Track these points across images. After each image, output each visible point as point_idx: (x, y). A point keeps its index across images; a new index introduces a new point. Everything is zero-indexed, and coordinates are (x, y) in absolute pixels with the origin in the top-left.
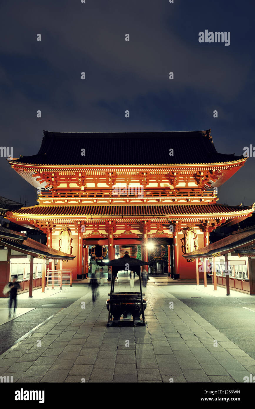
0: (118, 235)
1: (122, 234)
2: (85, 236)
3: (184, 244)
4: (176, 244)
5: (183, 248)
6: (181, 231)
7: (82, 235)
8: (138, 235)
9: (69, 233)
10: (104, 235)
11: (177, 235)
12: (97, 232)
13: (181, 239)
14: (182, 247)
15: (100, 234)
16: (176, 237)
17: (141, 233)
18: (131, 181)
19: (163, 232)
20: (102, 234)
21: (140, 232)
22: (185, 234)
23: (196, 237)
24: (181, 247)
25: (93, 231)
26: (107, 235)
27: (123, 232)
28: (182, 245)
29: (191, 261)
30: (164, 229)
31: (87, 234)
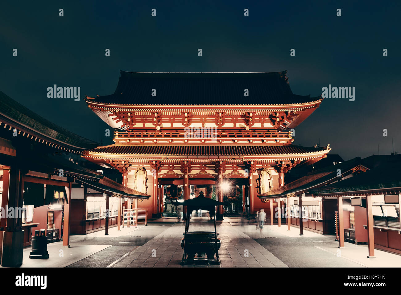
0: (194, 175)
2: (160, 176)
4: (251, 185)
6: (256, 172)
7: (157, 175)
8: (213, 175)
9: (145, 173)
10: (180, 175)
11: (252, 175)
12: (172, 172)
15: (175, 174)
16: (251, 178)
18: (207, 121)
19: (238, 172)
21: (216, 172)
22: (260, 175)
23: (271, 178)
24: (256, 188)
25: (168, 171)
27: (198, 172)
29: (266, 202)
31: (162, 174)
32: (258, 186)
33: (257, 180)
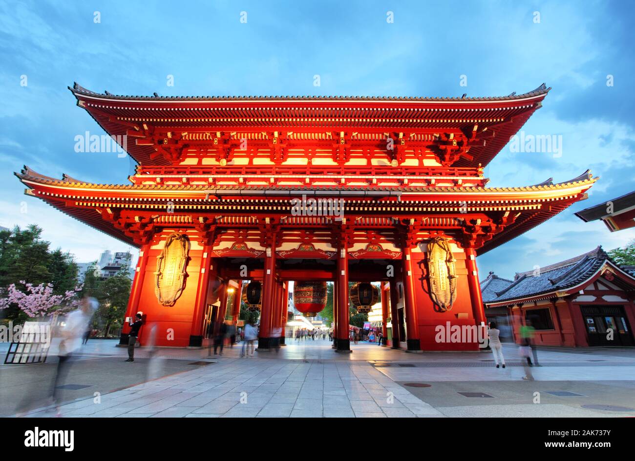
0: (287, 252)
1: (294, 250)
2: (216, 253)
3: (425, 273)
4: (409, 272)
5: (425, 281)
6: (418, 246)
7: (210, 251)
8: (326, 252)
9: (184, 246)
10: (257, 251)
11: (409, 252)
12: (242, 245)
13: (418, 263)
14: (422, 279)
15: (248, 249)
16: (408, 257)
17: (334, 250)
18: (317, 154)
19: (381, 247)
20: (253, 250)
21: (333, 246)
22: (427, 253)
23: (451, 257)
24: (419, 279)
25: (234, 242)
26: (262, 251)
27: (295, 245)
28: (422, 275)
29: (444, 310)
30: (383, 242)
31: (222, 248)
32: (424, 276)
33: (419, 263)
